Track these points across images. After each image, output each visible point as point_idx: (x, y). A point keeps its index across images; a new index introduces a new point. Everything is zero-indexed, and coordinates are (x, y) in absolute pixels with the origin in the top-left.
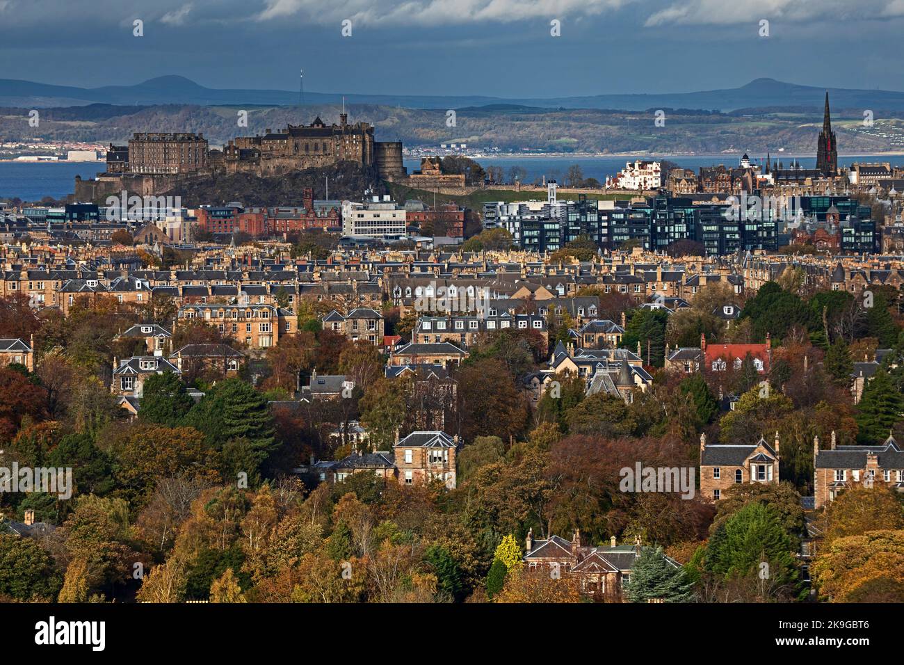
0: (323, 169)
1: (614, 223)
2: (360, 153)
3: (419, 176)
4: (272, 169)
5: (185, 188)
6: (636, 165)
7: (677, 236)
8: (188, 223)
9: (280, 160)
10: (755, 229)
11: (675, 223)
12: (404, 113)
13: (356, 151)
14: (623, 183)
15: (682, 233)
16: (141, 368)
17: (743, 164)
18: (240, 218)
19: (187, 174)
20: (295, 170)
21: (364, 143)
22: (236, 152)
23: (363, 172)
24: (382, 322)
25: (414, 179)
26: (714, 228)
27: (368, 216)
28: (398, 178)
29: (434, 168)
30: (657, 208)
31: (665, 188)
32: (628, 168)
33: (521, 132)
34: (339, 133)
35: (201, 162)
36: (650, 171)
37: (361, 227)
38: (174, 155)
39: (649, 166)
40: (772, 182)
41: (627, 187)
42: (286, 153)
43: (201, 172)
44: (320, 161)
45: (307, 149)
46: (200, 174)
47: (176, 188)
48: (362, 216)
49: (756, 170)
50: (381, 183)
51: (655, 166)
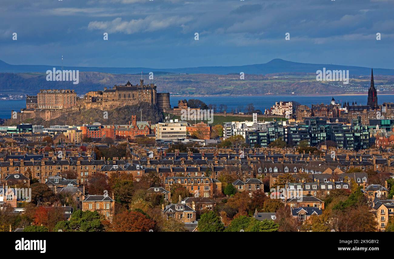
0: (133, 106)
1: (292, 132)
2: (150, 99)
3: (178, 109)
4: (108, 107)
5: (66, 116)
6: (281, 103)
7: (322, 138)
8: (77, 133)
9: (112, 102)
10: (359, 135)
11: (321, 132)
12: (112, 76)
13: (148, 97)
14: (274, 112)
15: (324, 137)
16: (176, 209)
17: (332, 103)
18: (102, 131)
19: (67, 109)
20: (119, 106)
21: (152, 93)
22: (90, 98)
23: (152, 107)
24: (263, 185)
25: (175, 110)
26: (340, 135)
27: (168, 129)
28: (168, 110)
29: (185, 105)
30: (311, 125)
31: (295, 114)
32: (277, 105)
33: (168, 85)
34: (140, 89)
35: (73, 103)
36: (287, 106)
37: (165, 135)
38: (60, 100)
39: (287, 104)
40: (347, 111)
41: (276, 114)
42: (115, 99)
43: (74, 108)
44: (131, 102)
45: (125, 96)
46: (73, 109)
47: (62, 116)
48: (165, 129)
49: (338, 105)
50: (160, 113)
51: (290, 104)
